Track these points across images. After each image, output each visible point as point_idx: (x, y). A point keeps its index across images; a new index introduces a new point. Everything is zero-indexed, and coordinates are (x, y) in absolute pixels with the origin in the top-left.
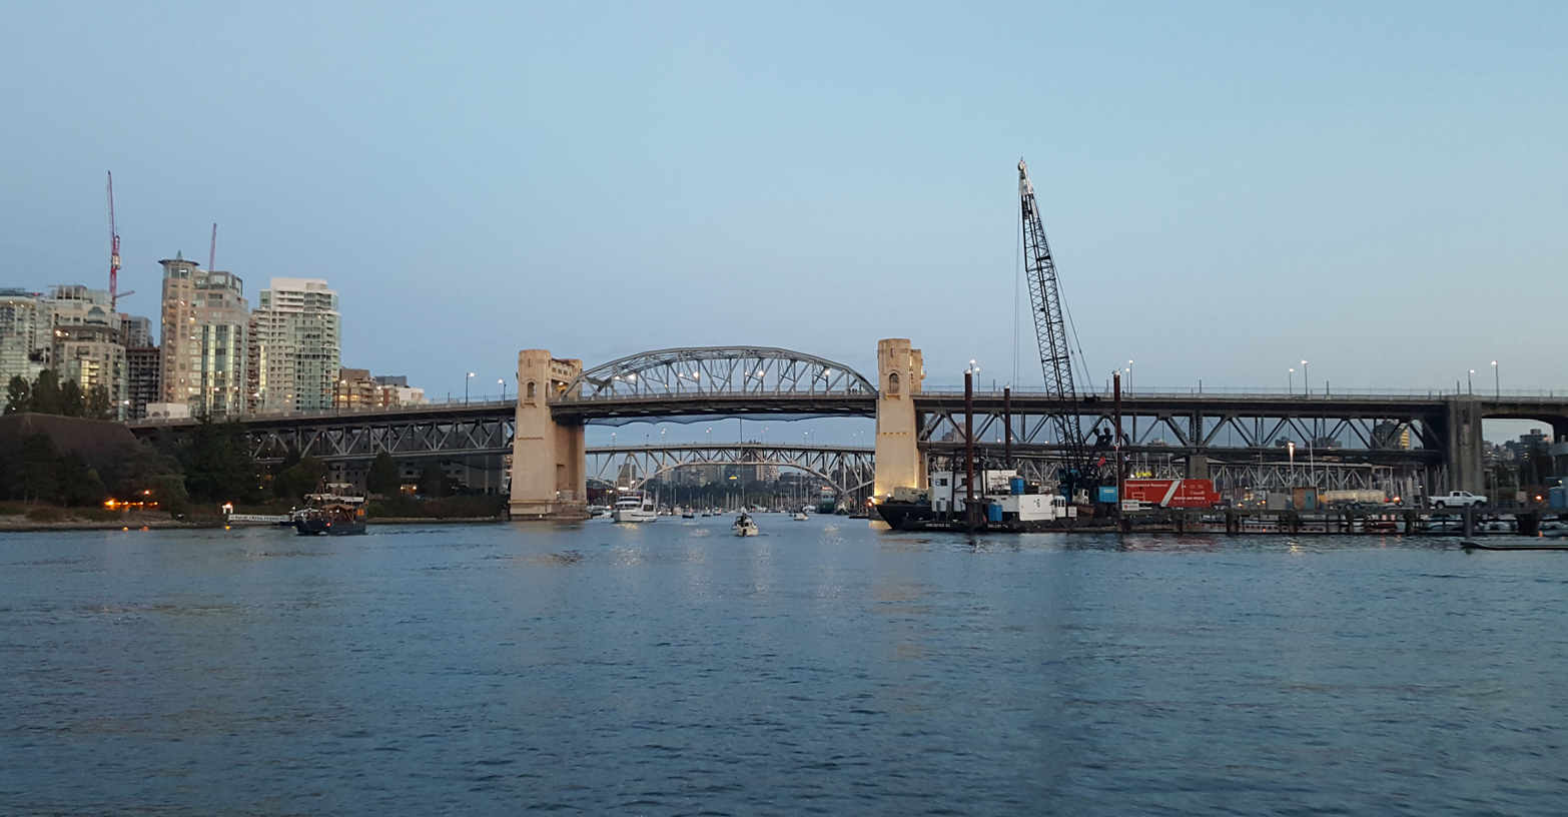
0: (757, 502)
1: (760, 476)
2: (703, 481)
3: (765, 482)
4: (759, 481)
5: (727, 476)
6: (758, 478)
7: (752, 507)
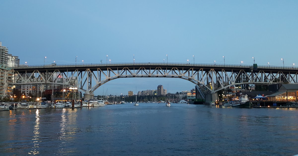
0: (161, 100)
1: (162, 93)
2: (148, 94)
3: (163, 95)
4: (162, 95)
5: (154, 94)
6: (162, 94)
7: (160, 101)
